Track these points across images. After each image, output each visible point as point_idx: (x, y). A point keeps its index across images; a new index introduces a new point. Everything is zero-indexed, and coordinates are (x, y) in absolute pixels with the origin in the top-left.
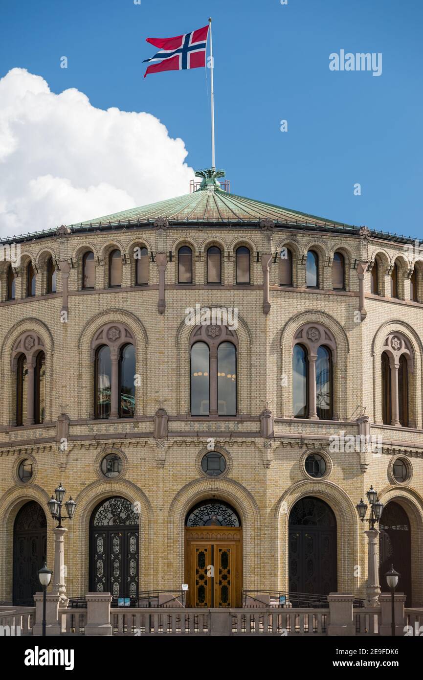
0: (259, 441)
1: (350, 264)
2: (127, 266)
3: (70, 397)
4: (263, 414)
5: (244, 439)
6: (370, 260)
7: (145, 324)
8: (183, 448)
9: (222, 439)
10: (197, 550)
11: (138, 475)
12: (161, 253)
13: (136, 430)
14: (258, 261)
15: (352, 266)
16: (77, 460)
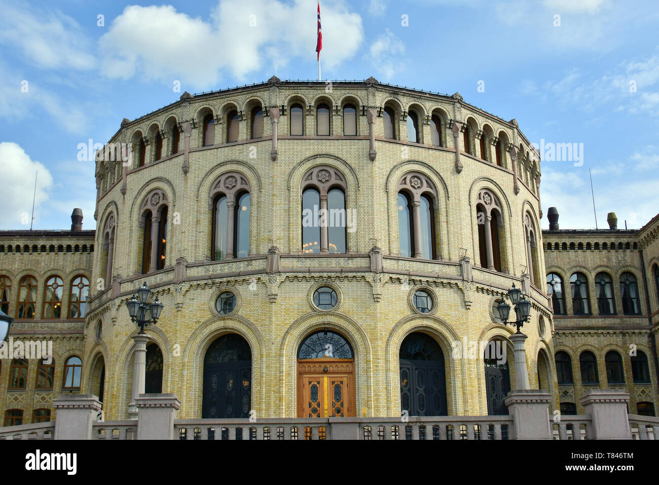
0: (369, 276)
1: (446, 124)
2: (243, 122)
3: (189, 241)
4: (373, 250)
5: (355, 274)
6: (463, 122)
7: (259, 171)
8: (295, 283)
9: (333, 275)
10: (310, 383)
11: (251, 311)
12: (274, 107)
13: (250, 268)
14: (363, 115)
15: (448, 126)
16: (193, 299)
